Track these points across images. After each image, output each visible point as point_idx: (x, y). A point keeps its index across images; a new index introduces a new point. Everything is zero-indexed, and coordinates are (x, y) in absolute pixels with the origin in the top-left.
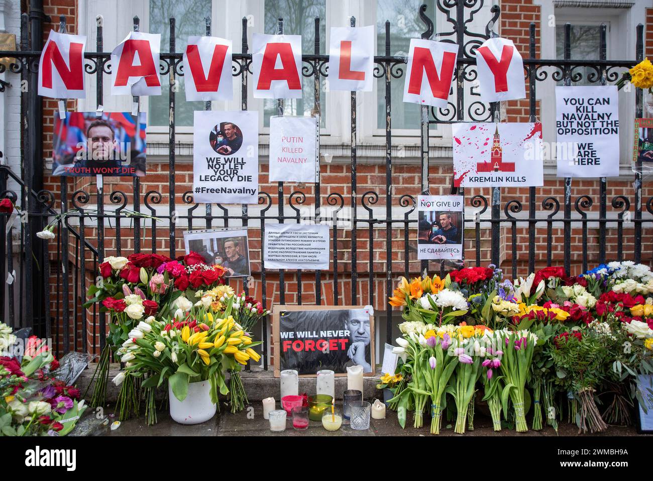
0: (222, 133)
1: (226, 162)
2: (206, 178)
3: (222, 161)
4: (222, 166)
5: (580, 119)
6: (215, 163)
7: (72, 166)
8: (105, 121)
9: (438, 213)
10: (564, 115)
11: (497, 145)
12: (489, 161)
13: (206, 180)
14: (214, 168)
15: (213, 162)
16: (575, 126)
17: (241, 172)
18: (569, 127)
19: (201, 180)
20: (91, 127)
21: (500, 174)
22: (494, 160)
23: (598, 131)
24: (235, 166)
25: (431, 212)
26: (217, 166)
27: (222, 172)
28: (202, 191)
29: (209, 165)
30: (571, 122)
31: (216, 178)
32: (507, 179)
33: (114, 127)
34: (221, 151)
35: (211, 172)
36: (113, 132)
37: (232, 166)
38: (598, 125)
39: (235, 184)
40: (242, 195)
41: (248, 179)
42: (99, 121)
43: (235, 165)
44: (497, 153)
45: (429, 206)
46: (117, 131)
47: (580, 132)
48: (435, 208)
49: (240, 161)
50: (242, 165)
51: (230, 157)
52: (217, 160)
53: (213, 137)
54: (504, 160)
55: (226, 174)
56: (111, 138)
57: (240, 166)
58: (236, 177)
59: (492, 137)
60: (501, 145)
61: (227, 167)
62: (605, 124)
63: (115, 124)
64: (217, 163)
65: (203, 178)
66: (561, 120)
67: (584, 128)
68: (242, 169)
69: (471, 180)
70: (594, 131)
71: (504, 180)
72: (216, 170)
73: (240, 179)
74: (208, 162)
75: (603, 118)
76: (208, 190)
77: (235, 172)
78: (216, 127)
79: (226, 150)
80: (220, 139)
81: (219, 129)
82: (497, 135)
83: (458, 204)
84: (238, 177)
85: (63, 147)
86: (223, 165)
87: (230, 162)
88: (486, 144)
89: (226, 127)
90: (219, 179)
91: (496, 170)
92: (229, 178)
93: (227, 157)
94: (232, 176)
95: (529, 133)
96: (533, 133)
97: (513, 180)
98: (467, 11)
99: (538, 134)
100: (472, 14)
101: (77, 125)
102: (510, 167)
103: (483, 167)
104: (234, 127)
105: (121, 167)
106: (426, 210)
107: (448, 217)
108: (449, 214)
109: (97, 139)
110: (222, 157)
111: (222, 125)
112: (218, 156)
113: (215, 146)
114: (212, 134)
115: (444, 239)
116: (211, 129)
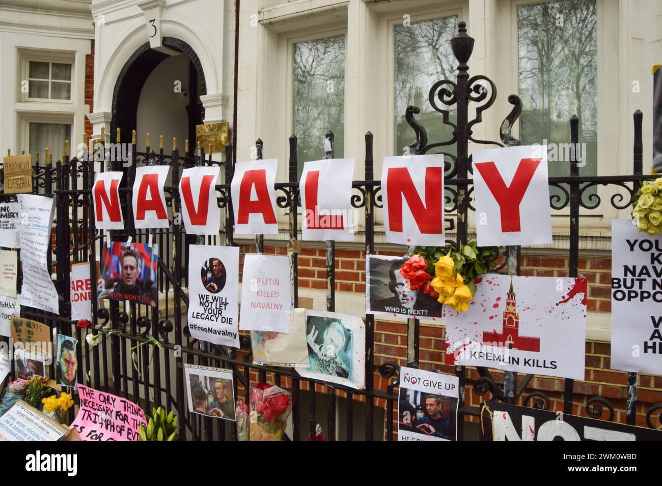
0: (211, 269)
1: (214, 301)
2: (197, 315)
3: (211, 300)
4: (210, 304)
6: (205, 300)
7: (112, 290)
8: (132, 251)
9: (424, 396)
10: (627, 269)
11: (511, 309)
12: (500, 331)
13: (197, 318)
14: (204, 306)
15: (203, 299)
16: (647, 286)
17: (224, 313)
18: (636, 288)
19: (193, 317)
20: (124, 256)
21: (517, 353)
22: (506, 330)
24: (220, 306)
25: (416, 392)
26: (207, 304)
27: (210, 311)
28: (195, 328)
29: (201, 302)
30: (640, 281)
31: (204, 316)
32: (526, 362)
33: (138, 257)
34: (210, 288)
35: (201, 310)
36: (137, 262)
37: (218, 306)
39: (218, 325)
40: (225, 337)
41: (229, 321)
42: (129, 251)
43: (220, 304)
44: (510, 321)
45: (414, 383)
46: (139, 261)
48: (421, 388)
49: (224, 301)
50: (225, 305)
51: (217, 295)
52: (207, 298)
53: (204, 273)
54: (523, 332)
55: (213, 314)
56: (136, 267)
57: (223, 306)
58: (220, 317)
60: (518, 310)
61: (214, 306)
63: (138, 254)
64: (207, 301)
65: (195, 316)
66: (622, 278)
68: (225, 309)
71: (522, 362)
72: (206, 308)
73: (224, 320)
74: (200, 299)
76: (199, 327)
77: (220, 312)
78: (206, 263)
79: (213, 288)
80: (209, 275)
81: (208, 264)
82: (511, 294)
83: (453, 387)
84: (222, 317)
85: (108, 273)
86: (212, 303)
87: (217, 301)
88: (496, 306)
89: (214, 263)
90: (207, 318)
92: (214, 318)
93: (214, 295)
94: (217, 316)
95: (565, 294)
96: (572, 294)
97: (536, 363)
98: (472, 107)
99: (579, 296)
100: (479, 110)
101: (117, 254)
102: (532, 344)
103: (489, 338)
104: (220, 263)
105: (142, 294)
106: (411, 388)
107: (438, 403)
108: (440, 399)
109: (126, 268)
110: (211, 294)
111: (212, 260)
112: (208, 293)
113: (205, 283)
114: (203, 269)
115: (433, 430)
116: (202, 265)
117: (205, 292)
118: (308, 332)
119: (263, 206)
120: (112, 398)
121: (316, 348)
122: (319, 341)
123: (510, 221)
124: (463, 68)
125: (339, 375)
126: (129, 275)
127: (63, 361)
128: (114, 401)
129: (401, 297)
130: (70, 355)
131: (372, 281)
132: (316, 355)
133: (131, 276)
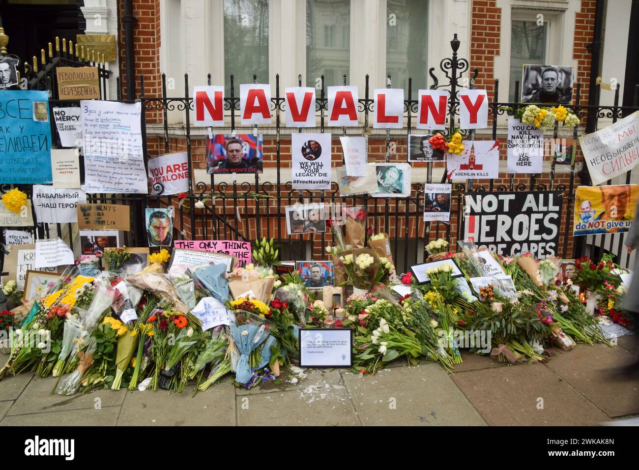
0: (309, 146)
1: (312, 165)
3: (310, 164)
4: (309, 167)
5: (521, 138)
6: (305, 165)
7: (217, 167)
8: (237, 140)
9: (437, 195)
10: (512, 136)
11: (472, 154)
12: (467, 163)
13: (300, 176)
14: (304, 169)
15: (303, 165)
16: (518, 142)
17: (320, 171)
18: (515, 143)
19: (296, 175)
20: (228, 144)
21: (474, 171)
22: (470, 163)
23: (531, 146)
25: (433, 194)
26: (306, 167)
27: (309, 171)
28: (297, 182)
29: (301, 167)
30: (516, 141)
31: (306, 174)
32: (478, 174)
33: (243, 143)
34: (309, 158)
35: (302, 171)
37: (316, 167)
38: (532, 142)
39: (317, 178)
40: (322, 184)
41: (325, 175)
42: (234, 140)
47: (521, 146)
48: (435, 192)
49: (320, 164)
50: (321, 167)
51: (314, 161)
53: (303, 150)
55: (311, 172)
58: (318, 173)
59: (470, 150)
60: (475, 154)
61: (312, 168)
62: (536, 142)
64: (306, 165)
65: (298, 175)
66: (510, 139)
67: (523, 144)
68: (321, 169)
69: (456, 175)
70: (529, 146)
71: (476, 174)
72: (306, 170)
73: (320, 175)
74: (301, 165)
75: (535, 138)
76: (300, 181)
77: (317, 171)
78: (305, 143)
79: (312, 157)
80: (308, 150)
81: (307, 144)
82: (473, 148)
83: (449, 189)
85: (212, 156)
87: (314, 165)
89: (312, 143)
90: (308, 175)
91: (472, 169)
92: (313, 175)
93: (312, 162)
94: (315, 173)
95: (492, 146)
96: (494, 147)
97: (481, 174)
98: (458, 71)
99: (497, 147)
100: (461, 73)
101: (220, 143)
102: (480, 167)
103: (463, 167)
104: (316, 143)
105: (248, 168)
106: (430, 193)
107: (442, 197)
108: (443, 195)
109: (232, 151)
110: (309, 161)
111: (309, 142)
112: (307, 161)
113: (305, 155)
114: (303, 147)
115: (439, 209)
116: (302, 145)
117: (304, 160)
118: (377, 174)
119: (351, 111)
120: (213, 243)
121: (381, 182)
122: (383, 178)
123: (473, 119)
124: (455, 54)
125: (395, 192)
126: (235, 156)
127: (151, 228)
128: (215, 245)
129: (425, 152)
130: (161, 222)
131: (411, 147)
132: (382, 185)
133: (237, 156)
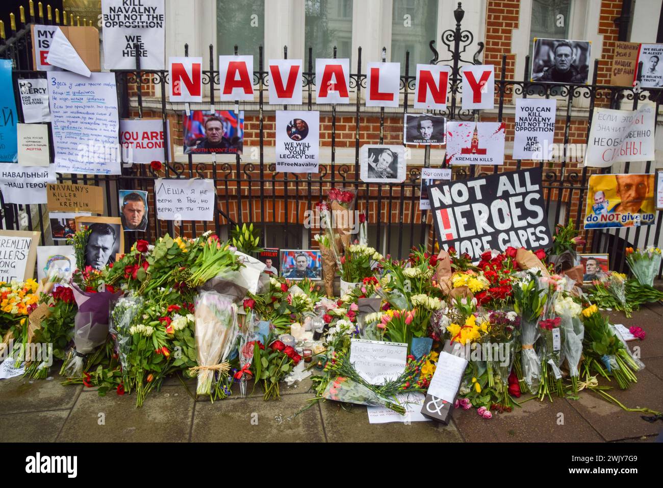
0: (295, 126)
2: (284, 156)
5: (530, 121)
6: (290, 146)
7: (195, 147)
8: (216, 117)
10: (520, 118)
11: (475, 137)
12: (469, 147)
13: (284, 158)
14: (289, 150)
15: (288, 146)
16: (527, 125)
17: (307, 153)
18: (523, 126)
19: (280, 158)
20: (207, 121)
21: (476, 156)
22: (473, 147)
23: (541, 129)
26: (291, 148)
27: (295, 153)
28: (282, 164)
30: (525, 123)
31: (291, 156)
32: (481, 160)
33: (224, 121)
34: (294, 138)
35: (287, 152)
36: (223, 124)
37: (302, 149)
38: (542, 125)
39: (303, 160)
40: (307, 167)
42: (213, 117)
44: (475, 142)
47: (530, 129)
49: (307, 145)
52: (292, 144)
54: (479, 147)
56: (221, 129)
57: (306, 149)
58: (304, 155)
59: (472, 132)
60: (479, 137)
61: (298, 149)
62: (546, 125)
64: (292, 146)
66: (518, 122)
67: (532, 127)
69: (457, 159)
70: (538, 129)
71: (479, 159)
72: (291, 151)
75: (545, 121)
76: (285, 164)
78: (291, 122)
79: (298, 137)
80: (293, 130)
81: (293, 123)
82: (476, 130)
83: (448, 174)
84: (306, 156)
88: (468, 136)
89: (298, 122)
90: (293, 157)
91: (474, 153)
92: (299, 157)
93: (298, 142)
94: (301, 155)
95: (497, 129)
96: (500, 129)
97: (485, 160)
98: (462, 45)
99: (502, 130)
100: (465, 47)
102: (483, 152)
103: (465, 151)
104: (303, 122)
105: (228, 148)
106: (427, 178)
108: (442, 181)
109: (212, 129)
110: (295, 142)
111: (295, 121)
112: (293, 141)
118: (369, 157)
121: (374, 165)
122: (376, 161)
124: (458, 25)
125: (388, 177)
126: (214, 134)
127: (126, 211)
129: (423, 134)
131: (407, 127)
133: (217, 135)
